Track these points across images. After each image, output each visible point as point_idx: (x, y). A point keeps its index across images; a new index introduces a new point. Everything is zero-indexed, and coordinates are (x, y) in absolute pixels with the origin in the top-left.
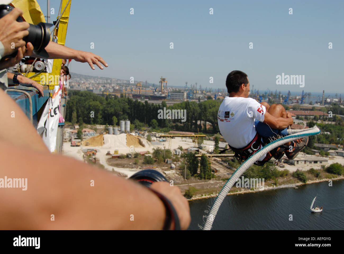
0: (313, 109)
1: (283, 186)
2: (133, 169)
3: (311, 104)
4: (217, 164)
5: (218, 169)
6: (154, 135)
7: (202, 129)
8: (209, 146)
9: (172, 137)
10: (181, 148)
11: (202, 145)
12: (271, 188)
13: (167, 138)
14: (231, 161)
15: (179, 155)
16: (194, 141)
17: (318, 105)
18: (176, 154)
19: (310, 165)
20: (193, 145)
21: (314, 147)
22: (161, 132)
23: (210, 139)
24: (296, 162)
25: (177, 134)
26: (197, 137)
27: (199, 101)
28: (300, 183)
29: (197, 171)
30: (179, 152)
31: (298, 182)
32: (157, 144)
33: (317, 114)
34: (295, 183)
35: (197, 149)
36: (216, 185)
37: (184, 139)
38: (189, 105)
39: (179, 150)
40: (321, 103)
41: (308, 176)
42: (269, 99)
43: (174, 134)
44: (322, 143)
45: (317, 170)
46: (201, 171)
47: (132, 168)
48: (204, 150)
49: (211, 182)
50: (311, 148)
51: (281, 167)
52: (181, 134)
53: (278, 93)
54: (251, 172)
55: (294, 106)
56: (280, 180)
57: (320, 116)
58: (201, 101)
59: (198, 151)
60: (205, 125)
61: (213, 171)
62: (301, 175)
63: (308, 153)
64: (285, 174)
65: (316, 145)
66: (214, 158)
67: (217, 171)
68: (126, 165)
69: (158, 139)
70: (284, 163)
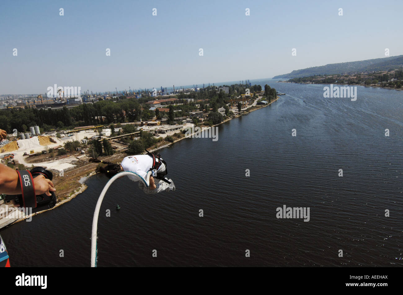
0: (170, 97)
1: (161, 147)
2: (50, 162)
3: (168, 94)
4: (115, 143)
5: (117, 146)
6: (62, 132)
7: (100, 122)
8: (107, 132)
9: (78, 132)
10: (86, 138)
11: (102, 133)
12: (154, 150)
13: (74, 133)
14: (125, 139)
15: (86, 143)
16: (95, 131)
17: (172, 95)
18: (84, 143)
19: (174, 131)
20: (95, 134)
21: (175, 120)
22: (68, 129)
23: (107, 128)
24: (166, 132)
25: (81, 129)
26: (97, 128)
27: (93, 103)
28: (170, 143)
29: (102, 151)
30: (86, 141)
31: (169, 143)
32: (67, 139)
33: (173, 100)
34: (167, 144)
35: (99, 136)
36: (118, 157)
37: (87, 131)
38: (86, 107)
39: (86, 140)
40: (173, 93)
41: (173, 138)
42: (142, 95)
43: (79, 129)
44: (178, 117)
45: (178, 134)
46: (105, 151)
47: (50, 160)
48: (104, 136)
49: (114, 156)
50: (172, 121)
51: (157, 136)
52: (84, 128)
53: (147, 90)
54: (140, 144)
55: (158, 97)
56: (159, 144)
57: (174, 101)
58: (94, 102)
59: (100, 137)
60: (101, 119)
61: (114, 149)
62: (170, 138)
63: (172, 125)
64: (161, 140)
65: (175, 119)
66: (112, 140)
67: (116, 148)
68: (43, 160)
69: (67, 135)
70: (159, 133)
